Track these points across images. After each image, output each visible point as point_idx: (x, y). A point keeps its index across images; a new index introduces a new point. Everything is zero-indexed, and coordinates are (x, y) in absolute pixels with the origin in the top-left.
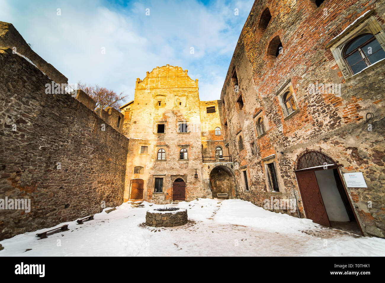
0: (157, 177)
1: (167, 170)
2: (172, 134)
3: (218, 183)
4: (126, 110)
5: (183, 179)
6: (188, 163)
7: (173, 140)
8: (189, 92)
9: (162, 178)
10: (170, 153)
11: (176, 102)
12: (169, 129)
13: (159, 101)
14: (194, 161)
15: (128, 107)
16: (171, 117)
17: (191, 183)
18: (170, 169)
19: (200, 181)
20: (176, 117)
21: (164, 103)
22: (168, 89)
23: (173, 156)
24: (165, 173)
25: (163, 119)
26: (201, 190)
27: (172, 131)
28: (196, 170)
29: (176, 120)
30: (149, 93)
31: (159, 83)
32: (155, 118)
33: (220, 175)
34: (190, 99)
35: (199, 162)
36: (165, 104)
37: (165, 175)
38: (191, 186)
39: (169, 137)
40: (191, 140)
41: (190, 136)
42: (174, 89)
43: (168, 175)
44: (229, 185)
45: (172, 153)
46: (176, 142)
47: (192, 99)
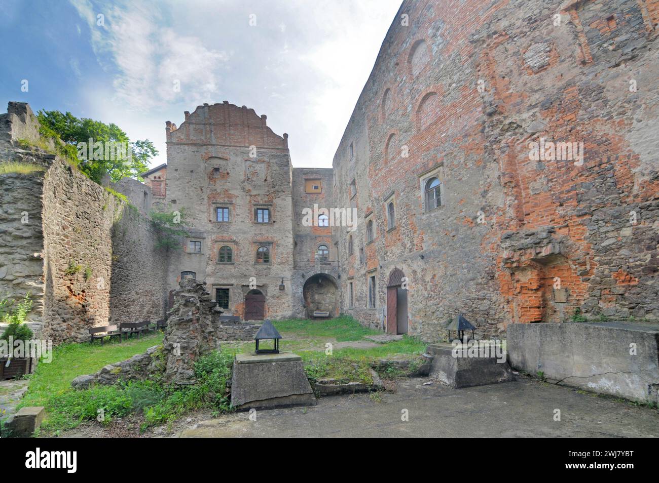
0: (219, 287)
1: (235, 277)
2: (243, 224)
3: (317, 298)
4: (153, 179)
5: (261, 291)
6: (269, 268)
7: (245, 233)
8: (271, 157)
9: (228, 289)
10: (240, 253)
11: (248, 172)
12: (238, 215)
13: (216, 167)
14: (279, 266)
15: (157, 174)
16: (240, 197)
17: (273, 297)
18: (241, 277)
19: (287, 295)
20: (248, 197)
21: (225, 172)
22: (231, 148)
23: (246, 258)
24: (233, 281)
25: (226, 200)
26: (289, 306)
27: (242, 220)
28: (283, 278)
29: (250, 202)
30: (194, 152)
31: (212, 135)
32: (210, 196)
33: (320, 286)
34: (274, 168)
35: (288, 267)
36: (228, 173)
37: (232, 285)
38: (273, 301)
39: (238, 228)
40: (275, 235)
41: (275, 228)
42: (242, 149)
43: (237, 285)
44: (334, 301)
45: (243, 254)
46: (250, 236)
47: (278, 168)
